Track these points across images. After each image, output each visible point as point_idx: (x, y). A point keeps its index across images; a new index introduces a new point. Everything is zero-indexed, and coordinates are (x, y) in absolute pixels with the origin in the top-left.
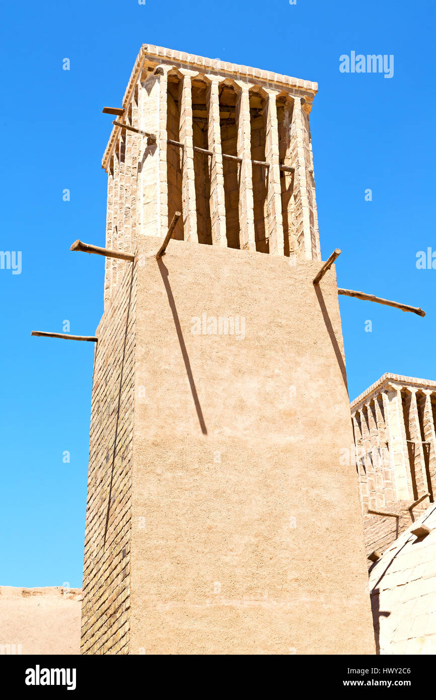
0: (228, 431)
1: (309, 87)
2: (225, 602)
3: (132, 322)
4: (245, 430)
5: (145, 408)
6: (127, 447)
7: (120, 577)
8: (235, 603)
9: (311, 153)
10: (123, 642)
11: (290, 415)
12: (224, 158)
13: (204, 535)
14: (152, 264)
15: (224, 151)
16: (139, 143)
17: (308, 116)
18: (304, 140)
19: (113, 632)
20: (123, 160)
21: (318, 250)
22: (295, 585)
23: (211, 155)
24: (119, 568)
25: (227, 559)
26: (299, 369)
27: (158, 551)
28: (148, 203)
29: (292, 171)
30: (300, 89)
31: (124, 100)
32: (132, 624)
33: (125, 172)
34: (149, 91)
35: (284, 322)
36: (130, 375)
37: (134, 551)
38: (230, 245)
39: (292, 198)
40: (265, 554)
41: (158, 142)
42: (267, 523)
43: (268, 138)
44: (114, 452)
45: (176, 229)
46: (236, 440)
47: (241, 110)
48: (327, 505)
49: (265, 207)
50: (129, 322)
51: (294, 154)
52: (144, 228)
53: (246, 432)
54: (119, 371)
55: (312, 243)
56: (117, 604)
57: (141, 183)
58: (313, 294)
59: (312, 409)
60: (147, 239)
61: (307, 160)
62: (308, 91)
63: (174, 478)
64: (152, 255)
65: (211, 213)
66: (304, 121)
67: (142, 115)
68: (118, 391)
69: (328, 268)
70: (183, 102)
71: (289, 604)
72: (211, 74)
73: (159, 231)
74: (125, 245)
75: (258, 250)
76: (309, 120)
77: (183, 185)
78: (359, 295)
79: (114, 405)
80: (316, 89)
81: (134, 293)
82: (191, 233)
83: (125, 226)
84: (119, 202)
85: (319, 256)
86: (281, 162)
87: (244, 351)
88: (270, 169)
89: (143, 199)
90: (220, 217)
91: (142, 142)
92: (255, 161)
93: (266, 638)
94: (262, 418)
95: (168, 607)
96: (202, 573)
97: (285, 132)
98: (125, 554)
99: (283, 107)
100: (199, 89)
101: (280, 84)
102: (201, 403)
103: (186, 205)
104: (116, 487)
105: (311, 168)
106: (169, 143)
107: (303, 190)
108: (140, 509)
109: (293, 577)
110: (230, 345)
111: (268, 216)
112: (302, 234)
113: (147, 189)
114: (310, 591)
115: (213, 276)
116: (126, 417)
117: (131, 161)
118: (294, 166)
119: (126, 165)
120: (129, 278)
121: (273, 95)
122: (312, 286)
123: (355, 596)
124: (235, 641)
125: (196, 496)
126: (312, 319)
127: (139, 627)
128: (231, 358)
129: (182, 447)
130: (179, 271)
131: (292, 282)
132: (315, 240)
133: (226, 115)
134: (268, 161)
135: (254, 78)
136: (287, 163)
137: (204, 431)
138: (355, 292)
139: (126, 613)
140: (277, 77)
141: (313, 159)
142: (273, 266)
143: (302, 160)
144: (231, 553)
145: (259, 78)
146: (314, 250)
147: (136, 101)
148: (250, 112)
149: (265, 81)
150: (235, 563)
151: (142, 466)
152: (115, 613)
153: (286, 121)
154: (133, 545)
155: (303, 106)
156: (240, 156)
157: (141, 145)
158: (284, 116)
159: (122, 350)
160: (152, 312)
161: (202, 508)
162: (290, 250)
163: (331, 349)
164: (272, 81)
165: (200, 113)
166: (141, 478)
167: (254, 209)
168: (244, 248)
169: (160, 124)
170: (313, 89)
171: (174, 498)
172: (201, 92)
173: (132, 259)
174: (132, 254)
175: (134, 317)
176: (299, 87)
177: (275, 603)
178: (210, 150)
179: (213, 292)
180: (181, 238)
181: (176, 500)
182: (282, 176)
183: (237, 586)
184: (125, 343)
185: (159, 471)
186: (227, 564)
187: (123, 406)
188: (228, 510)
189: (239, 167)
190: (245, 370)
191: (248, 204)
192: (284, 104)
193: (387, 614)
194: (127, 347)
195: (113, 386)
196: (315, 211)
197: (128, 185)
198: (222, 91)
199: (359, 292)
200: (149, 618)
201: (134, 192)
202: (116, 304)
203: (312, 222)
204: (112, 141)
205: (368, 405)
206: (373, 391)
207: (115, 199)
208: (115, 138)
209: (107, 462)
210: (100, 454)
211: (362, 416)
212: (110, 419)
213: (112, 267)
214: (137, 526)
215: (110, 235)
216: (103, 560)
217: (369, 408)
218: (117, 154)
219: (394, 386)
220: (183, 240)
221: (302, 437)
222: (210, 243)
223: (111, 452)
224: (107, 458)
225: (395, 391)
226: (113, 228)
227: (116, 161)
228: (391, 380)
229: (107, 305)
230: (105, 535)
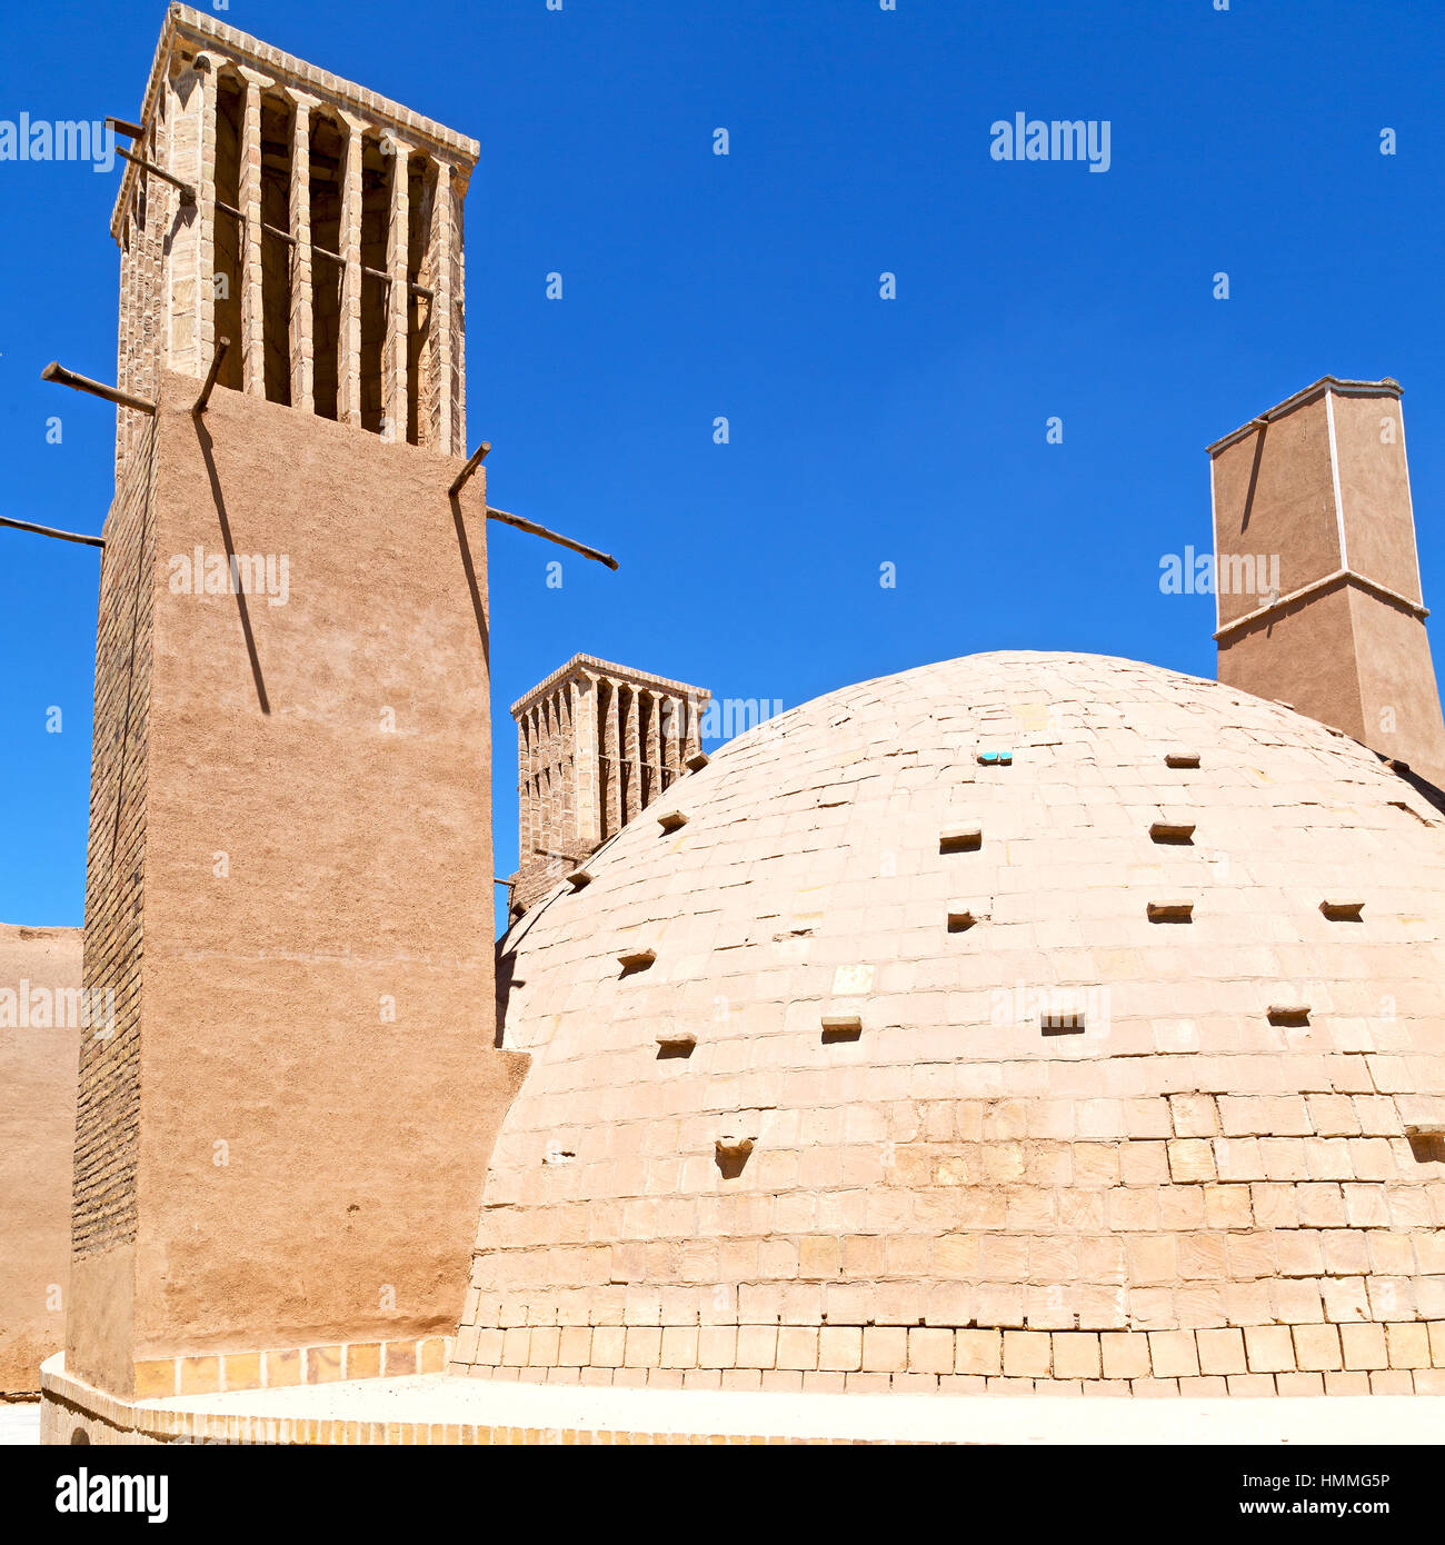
0: (302, 711)
1: (465, 149)
2: (286, 956)
3: (152, 520)
4: (330, 712)
5: (169, 661)
6: (142, 720)
7: (132, 911)
8: (300, 957)
9: (462, 269)
10: (133, 1002)
11: (399, 696)
12: (314, 253)
13: (258, 861)
14: (185, 425)
15: (314, 241)
16: (167, 199)
17: (461, 201)
18: (451, 246)
19: (122, 988)
20: (142, 226)
21: (462, 441)
22: (391, 938)
23: (294, 244)
24: (130, 899)
25: (293, 897)
26: (417, 628)
27: (187, 879)
28: (180, 314)
29: (429, 296)
30: (450, 148)
31: (143, 110)
32: (145, 978)
33: (146, 249)
34: (184, 99)
35: (399, 551)
36: (148, 607)
37: (149, 874)
38: (319, 411)
39: (427, 345)
40: (349, 894)
41: (199, 202)
42: (355, 851)
43: (392, 229)
44: (126, 727)
45: (227, 368)
46: (314, 726)
47: (348, 169)
48: (445, 832)
49: (383, 354)
50: (148, 517)
51: (433, 267)
52: (174, 359)
53: (329, 716)
54: (134, 599)
55: (453, 427)
56: (127, 949)
57: (169, 273)
58: (448, 511)
59: (432, 691)
60: (179, 380)
61: (454, 281)
62: (464, 155)
63: (215, 774)
64: (186, 408)
65: (291, 350)
66: (453, 211)
67: (173, 145)
68: (131, 632)
69: (472, 472)
70: (245, 134)
71: (380, 963)
72: (296, 88)
73: (198, 367)
74: (146, 386)
75: (364, 426)
76: (462, 210)
77: (243, 292)
78: (520, 523)
79: (126, 654)
80: (477, 154)
81: (155, 471)
82: (254, 379)
83: (146, 350)
84: (137, 305)
85: (463, 451)
86: (412, 275)
87: (334, 590)
88: (392, 287)
89: (171, 305)
90: (305, 359)
91: (171, 198)
92: (367, 268)
93: (344, 1006)
94: (356, 697)
95: (200, 958)
96: (254, 913)
97: (421, 224)
98: (138, 878)
99: (421, 177)
100: (276, 113)
101: (417, 133)
102: (262, 664)
103: (248, 328)
104: (127, 780)
105: (461, 297)
106: (218, 208)
107: (444, 333)
108: (160, 815)
109: (388, 927)
110: (312, 577)
111: (387, 369)
112: (438, 410)
113: (179, 289)
114: (410, 948)
115: (288, 460)
116: (142, 674)
117: (154, 231)
118: (432, 288)
119: (146, 239)
120: (148, 444)
121: (403, 151)
122: (447, 499)
123: (474, 958)
124: (299, 1008)
125: (249, 803)
126: (444, 552)
127: (156, 982)
128: (312, 599)
129: (228, 729)
130: (232, 443)
131: (416, 487)
132: (458, 423)
133: (325, 173)
134: (391, 273)
135: (371, 111)
136: (423, 282)
137: (265, 708)
138: (515, 516)
139: (138, 963)
140: (412, 117)
141: (465, 282)
142: (386, 456)
143: (445, 278)
144: (298, 888)
145: (380, 112)
146: (455, 438)
147: (163, 114)
148: (363, 175)
149: (391, 121)
150: (304, 903)
151: (164, 752)
152: (124, 961)
153: (424, 204)
154: (147, 867)
155: (454, 181)
156: (343, 256)
157: (170, 204)
158: (422, 194)
159: (138, 564)
160: (184, 507)
161: (258, 821)
162: (419, 435)
163: (468, 603)
164: (402, 123)
165: (277, 161)
166: (163, 770)
167: (362, 354)
168: (343, 420)
169: (203, 168)
170: (472, 153)
171: (215, 803)
172: (278, 119)
173: (151, 410)
174: (150, 402)
175: (154, 512)
176: (448, 144)
177: (360, 960)
178: (292, 236)
179: (286, 486)
180: (236, 383)
181: (218, 807)
182: (412, 306)
183: (307, 934)
184: (141, 552)
185: (191, 761)
186: (291, 902)
187: (138, 655)
188: (298, 828)
189: (341, 274)
190: (333, 620)
191: (351, 342)
192: (421, 173)
193: (520, 984)
194: (145, 561)
195: (124, 622)
196: (461, 373)
197: (150, 275)
198: (318, 126)
199: (521, 518)
200: (173, 971)
201: (158, 291)
202: (129, 486)
203: (455, 391)
204: (126, 187)
205: (550, 699)
206: (558, 678)
207: (131, 298)
208: (130, 183)
209: (117, 741)
210: (108, 729)
211: (541, 714)
212: (121, 676)
213: (127, 420)
214: (155, 840)
215: (124, 364)
216: (110, 887)
217: (551, 702)
218: (135, 215)
219: (589, 674)
220: (242, 391)
221: (415, 731)
222: (287, 402)
223: (122, 727)
224: (117, 736)
225: (589, 682)
226: (127, 351)
227: (133, 227)
228: (586, 664)
229: (118, 486)
230: (113, 850)
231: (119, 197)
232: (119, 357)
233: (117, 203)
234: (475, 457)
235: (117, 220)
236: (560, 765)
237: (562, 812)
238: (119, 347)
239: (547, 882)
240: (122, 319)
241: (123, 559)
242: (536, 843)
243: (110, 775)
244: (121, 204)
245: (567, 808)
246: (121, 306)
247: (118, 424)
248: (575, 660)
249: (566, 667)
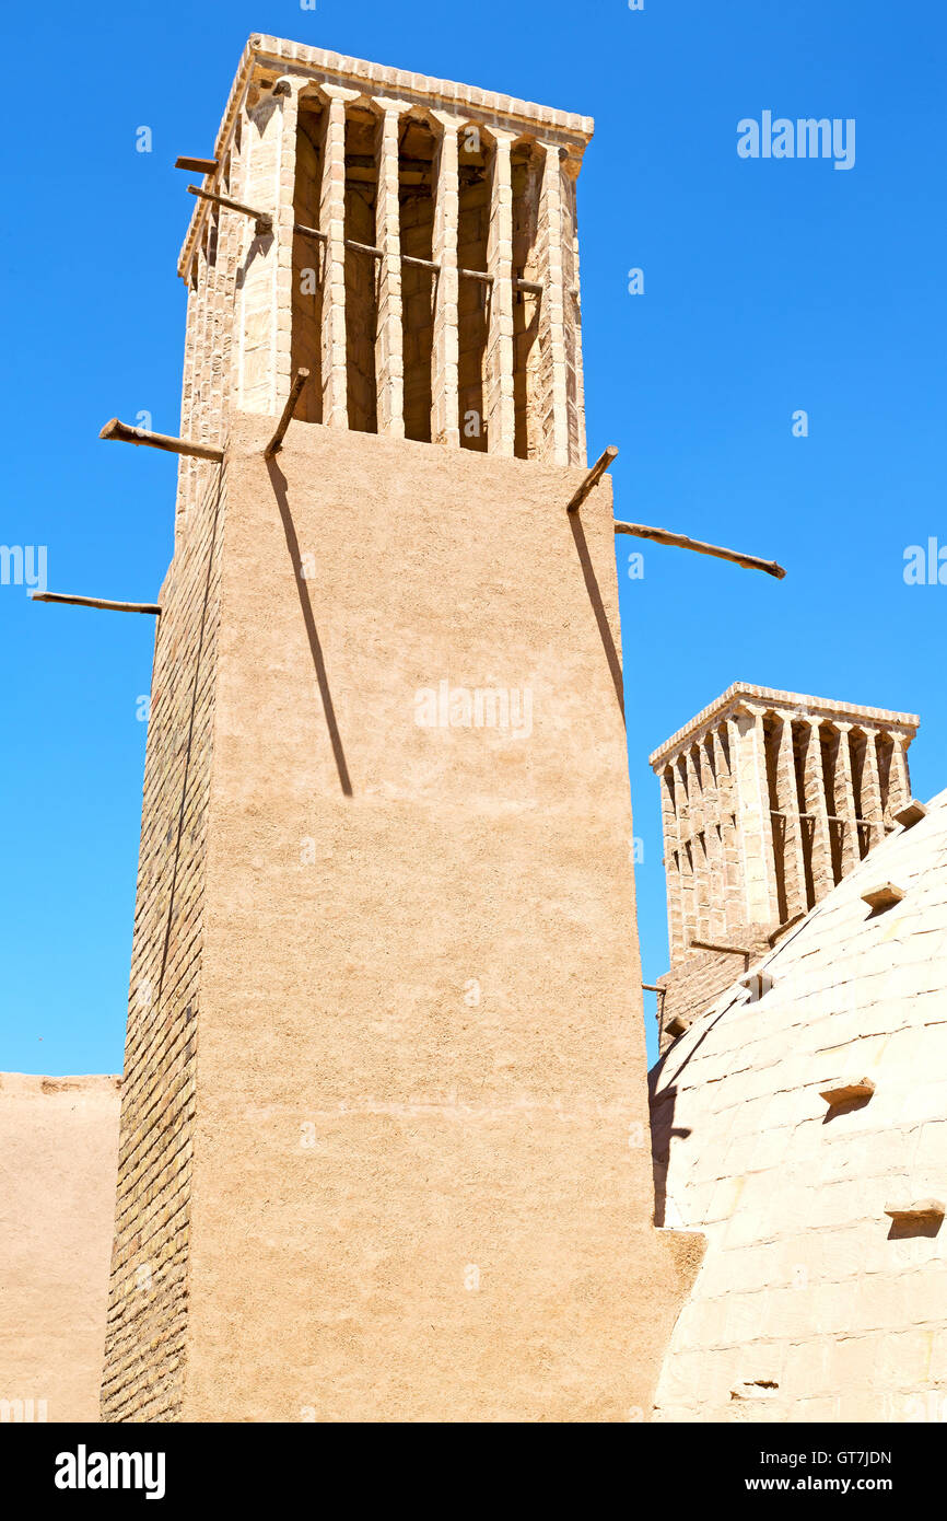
0: (391, 790)
1: (577, 127)
2: (373, 1107)
3: (216, 579)
4: (426, 788)
5: (233, 742)
6: (200, 816)
7: (182, 1057)
8: (393, 1108)
9: (576, 256)
10: (182, 1179)
11: (512, 761)
12: (404, 263)
13: (338, 983)
14: (256, 468)
15: (404, 250)
16: (241, 230)
17: (573, 183)
18: (563, 232)
19: (169, 1159)
20: (212, 262)
21: (582, 447)
22: (508, 1077)
23: (381, 257)
24: (180, 1042)
25: (381, 1028)
26: (532, 675)
27: (250, 1012)
28: (253, 349)
29: (537, 291)
30: (559, 130)
31: (217, 144)
32: (197, 1146)
33: (216, 286)
34: (262, 127)
35: (508, 584)
36: (210, 680)
37: (205, 1008)
38: (410, 434)
39: (536, 344)
40: (454, 1020)
41: (276, 229)
42: (460, 963)
43: (493, 226)
44: (181, 825)
45: (305, 401)
46: (407, 807)
47: (442, 170)
48: (576, 930)
49: (484, 361)
50: (211, 577)
51: (542, 258)
52: (245, 397)
53: (426, 792)
54: (193, 672)
55: (570, 433)
56: (175, 1107)
57: (241, 309)
58: (567, 531)
59: (553, 750)
60: (249, 419)
61: (568, 271)
62: (575, 134)
63: (285, 875)
64: (258, 450)
65: (377, 370)
66: (564, 195)
67: (249, 174)
68: (189, 710)
69: (595, 483)
70: (327, 151)
71: (494, 1113)
72: (384, 96)
73: (273, 404)
74: (212, 431)
75: (462, 445)
76: (574, 192)
77: (324, 316)
78: (656, 535)
79: (182, 737)
80: (591, 131)
81: (221, 524)
82: (334, 408)
83: (213, 392)
84: (205, 345)
85: (583, 460)
86: (518, 270)
87: (429, 639)
88: (494, 286)
89: (243, 340)
90: (393, 379)
91: (245, 229)
92: (465, 271)
93: (449, 1173)
94: (459, 766)
95: (266, 1114)
96: (332, 1053)
97: (527, 215)
98: (190, 1014)
99: (525, 164)
100: (361, 125)
101: (521, 120)
102: (343, 736)
103: (328, 353)
104: (180, 891)
105: (575, 286)
106: (297, 231)
107: (557, 330)
108: (219, 933)
109: (504, 1063)
110: (402, 626)
111: (489, 378)
112: (551, 416)
113: (253, 323)
114: (535, 1090)
115: (374, 494)
116: (201, 760)
117: (226, 265)
118: (541, 282)
119: (217, 273)
120: (214, 495)
121: (505, 141)
122: (566, 517)
123: (621, 1100)
124: (391, 1179)
125: (327, 910)
126: (562, 580)
127: (211, 1150)
128: (402, 652)
129: (303, 818)
130: (310, 482)
131: (527, 508)
132: (576, 427)
133: (415, 177)
134: (492, 272)
135: (469, 106)
136: (530, 277)
137: (347, 788)
138: (650, 528)
139: (189, 1124)
140: (514, 105)
141: (580, 269)
142: (489, 476)
143: (556, 269)
144: (389, 1016)
145: (478, 105)
146: (572, 445)
147: (238, 145)
148: (460, 173)
149: (490, 112)
150: (396, 1036)
151: (225, 853)
152: (171, 1124)
153: (530, 193)
154: (204, 1000)
155: (564, 163)
156: (437, 262)
157: (245, 235)
158: (528, 182)
159: (199, 631)
160: (254, 561)
161: (337, 933)
162: (529, 447)
163: (596, 638)
164: (504, 112)
165: (361, 172)
166: (224, 876)
167: (459, 365)
168: (438, 441)
169: (281, 194)
170: (585, 130)
171: (285, 913)
172: (363, 130)
173: (218, 457)
174: (218, 448)
175: (220, 571)
176: (557, 126)
177: (468, 1110)
178: (379, 248)
179: (372, 524)
180: (315, 416)
181: (288, 917)
182: (518, 302)
183: (399, 1077)
184: (203, 618)
185: (257, 862)
186: (380, 1036)
187: (196, 738)
188: (387, 938)
189: (434, 281)
190: (430, 675)
191: (447, 354)
192: (527, 161)
193: (684, 1133)
194: (207, 627)
195: (182, 700)
196: (579, 372)
197: (220, 311)
198: (407, 130)
199: (658, 529)
200: (231, 1134)
201: (229, 327)
202: (191, 543)
203: (571, 392)
204: (196, 224)
205: (700, 743)
206: (710, 716)
207: (198, 338)
208: (201, 218)
209: (169, 843)
210: (158, 828)
211: (690, 764)
212: (176, 764)
213: (190, 470)
214: (212, 964)
215: (188, 410)
216: (156, 1027)
217: (702, 747)
218: (205, 251)
219: (751, 707)
220: (321, 423)
221: (533, 803)
222: (373, 428)
223: (176, 825)
224: (169, 836)
225: (751, 717)
226: (192, 395)
227: (202, 263)
228: (746, 696)
229: (178, 543)
230: (161, 979)
231: (188, 235)
232: (183, 402)
233: (186, 242)
234: (599, 465)
235: (185, 259)
236: (718, 827)
237: (725, 889)
238: (184, 391)
239: (709, 984)
240: (187, 361)
241: (182, 626)
242: (691, 933)
243: (160, 884)
244: (191, 241)
245: (730, 883)
246: (186, 347)
247: (180, 475)
248: (731, 691)
249: (721, 700)
